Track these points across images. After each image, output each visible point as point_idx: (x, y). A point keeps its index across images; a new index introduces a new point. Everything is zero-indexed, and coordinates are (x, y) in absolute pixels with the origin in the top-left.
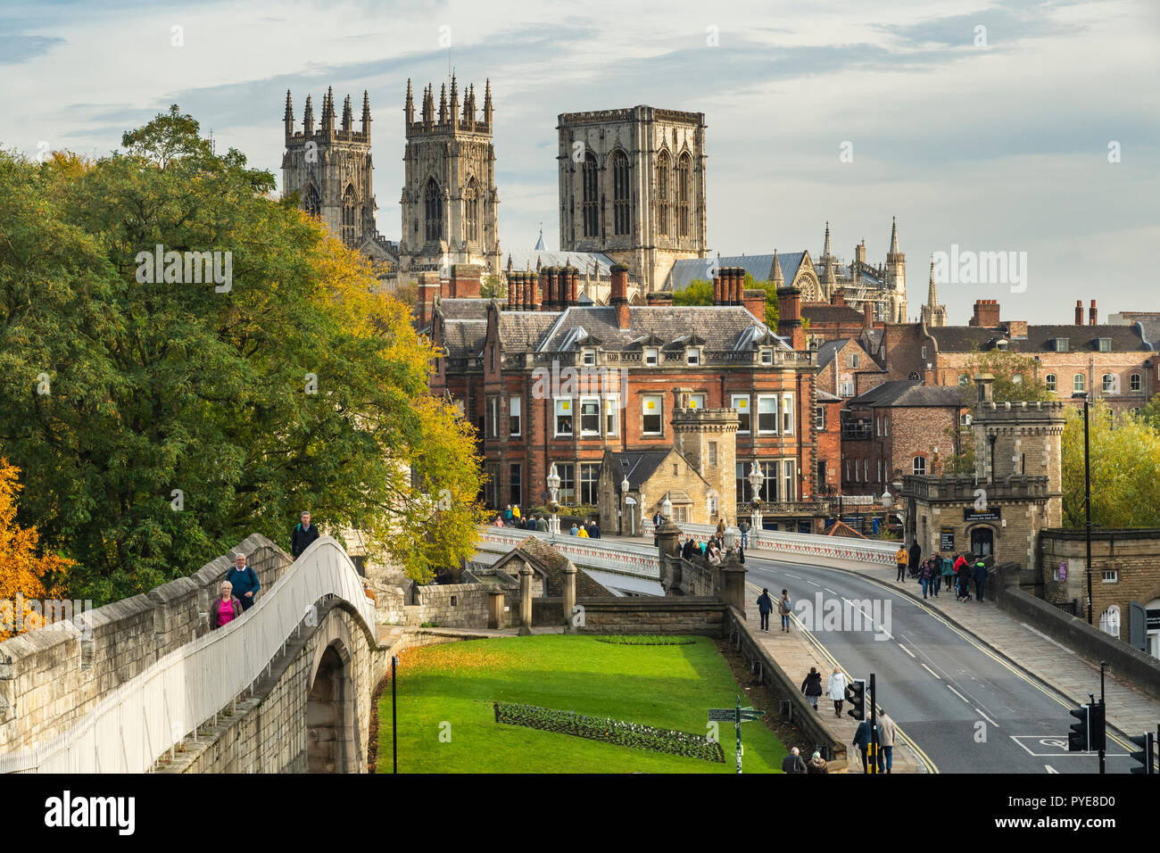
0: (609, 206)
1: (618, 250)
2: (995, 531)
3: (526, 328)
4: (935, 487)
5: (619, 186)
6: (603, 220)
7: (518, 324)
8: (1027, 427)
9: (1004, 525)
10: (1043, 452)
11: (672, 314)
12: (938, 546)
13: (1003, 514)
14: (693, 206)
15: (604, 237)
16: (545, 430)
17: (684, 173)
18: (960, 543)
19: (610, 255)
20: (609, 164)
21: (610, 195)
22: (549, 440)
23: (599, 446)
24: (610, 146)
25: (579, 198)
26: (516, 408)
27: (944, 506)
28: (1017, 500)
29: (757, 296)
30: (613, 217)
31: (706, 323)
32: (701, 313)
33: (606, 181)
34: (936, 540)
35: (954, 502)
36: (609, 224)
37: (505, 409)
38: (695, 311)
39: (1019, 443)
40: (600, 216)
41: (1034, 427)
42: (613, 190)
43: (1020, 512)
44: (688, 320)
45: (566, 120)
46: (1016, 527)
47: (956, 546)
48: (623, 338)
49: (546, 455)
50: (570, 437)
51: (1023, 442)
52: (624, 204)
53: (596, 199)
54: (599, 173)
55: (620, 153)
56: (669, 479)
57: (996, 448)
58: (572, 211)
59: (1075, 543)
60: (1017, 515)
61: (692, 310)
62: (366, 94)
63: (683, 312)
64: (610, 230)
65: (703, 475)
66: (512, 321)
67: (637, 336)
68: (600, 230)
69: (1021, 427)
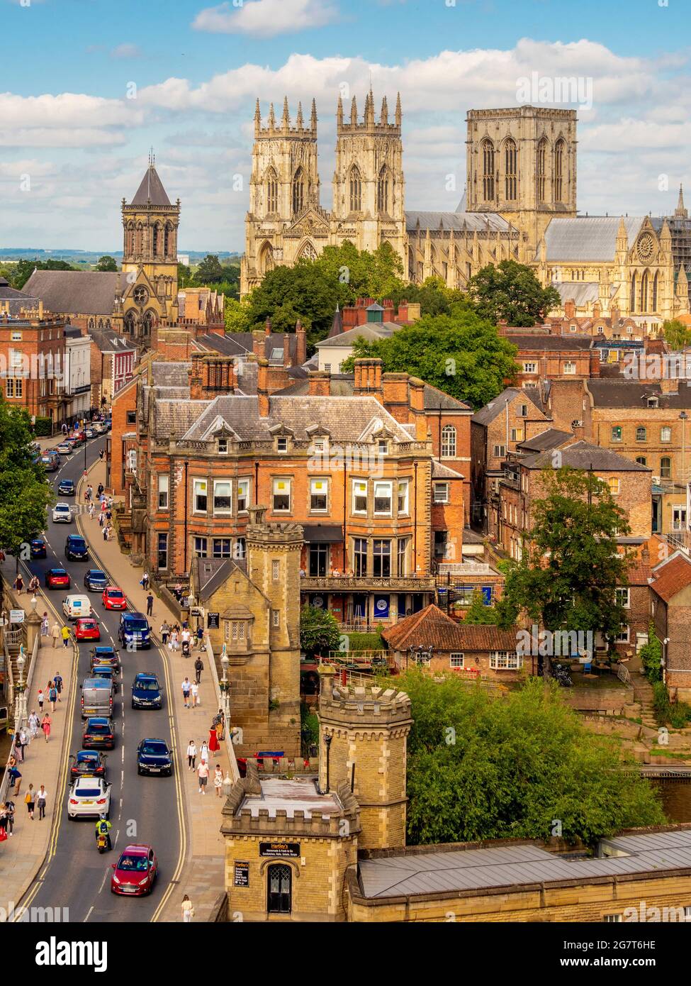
0: (502, 178)
1: (508, 212)
2: (294, 869)
3: (178, 415)
4: (229, 817)
5: (509, 164)
6: (498, 189)
7: (171, 411)
8: (361, 732)
9: (303, 863)
10: (380, 758)
11: (308, 403)
12: (231, 880)
13: (302, 850)
14: (565, 179)
15: (498, 201)
16: (186, 507)
17: (558, 154)
18: (255, 879)
19: (501, 214)
20: (502, 149)
21: (503, 171)
22: (188, 516)
23: (229, 524)
24: (502, 134)
25: (481, 172)
26: (164, 485)
27: (238, 838)
28: (318, 837)
29: (400, 379)
30: (505, 186)
31: (338, 412)
32: (334, 403)
33: (500, 161)
34: (229, 874)
35: (250, 834)
36: (502, 192)
37: (154, 486)
38: (329, 401)
39: (353, 747)
40: (495, 186)
41: (369, 732)
42: (505, 167)
43: (322, 849)
44: (322, 409)
45: (472, 115)
46: (317, 866)
47: (250, 882)
48: (261, 426)
49: (186, 529)
50: (204, 515)
51: (358, 747)
52: (513, 178)
53: (493, 173)
54: (495, 154)
55: (510, 140)
56: (231, 595)
57: (332, 750)
58: (475, 182)
59: (361, 908)
60: (318, 854)
61: (326, 399)
62: (314, 101)
63: (319, 401)
64: (502, 196)
65: (265, 592)
66: (167, 408)
67: (273, 424)
68: (495, 196)
69: (356, 731)
